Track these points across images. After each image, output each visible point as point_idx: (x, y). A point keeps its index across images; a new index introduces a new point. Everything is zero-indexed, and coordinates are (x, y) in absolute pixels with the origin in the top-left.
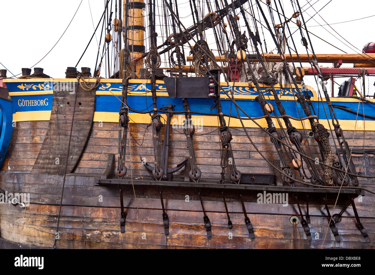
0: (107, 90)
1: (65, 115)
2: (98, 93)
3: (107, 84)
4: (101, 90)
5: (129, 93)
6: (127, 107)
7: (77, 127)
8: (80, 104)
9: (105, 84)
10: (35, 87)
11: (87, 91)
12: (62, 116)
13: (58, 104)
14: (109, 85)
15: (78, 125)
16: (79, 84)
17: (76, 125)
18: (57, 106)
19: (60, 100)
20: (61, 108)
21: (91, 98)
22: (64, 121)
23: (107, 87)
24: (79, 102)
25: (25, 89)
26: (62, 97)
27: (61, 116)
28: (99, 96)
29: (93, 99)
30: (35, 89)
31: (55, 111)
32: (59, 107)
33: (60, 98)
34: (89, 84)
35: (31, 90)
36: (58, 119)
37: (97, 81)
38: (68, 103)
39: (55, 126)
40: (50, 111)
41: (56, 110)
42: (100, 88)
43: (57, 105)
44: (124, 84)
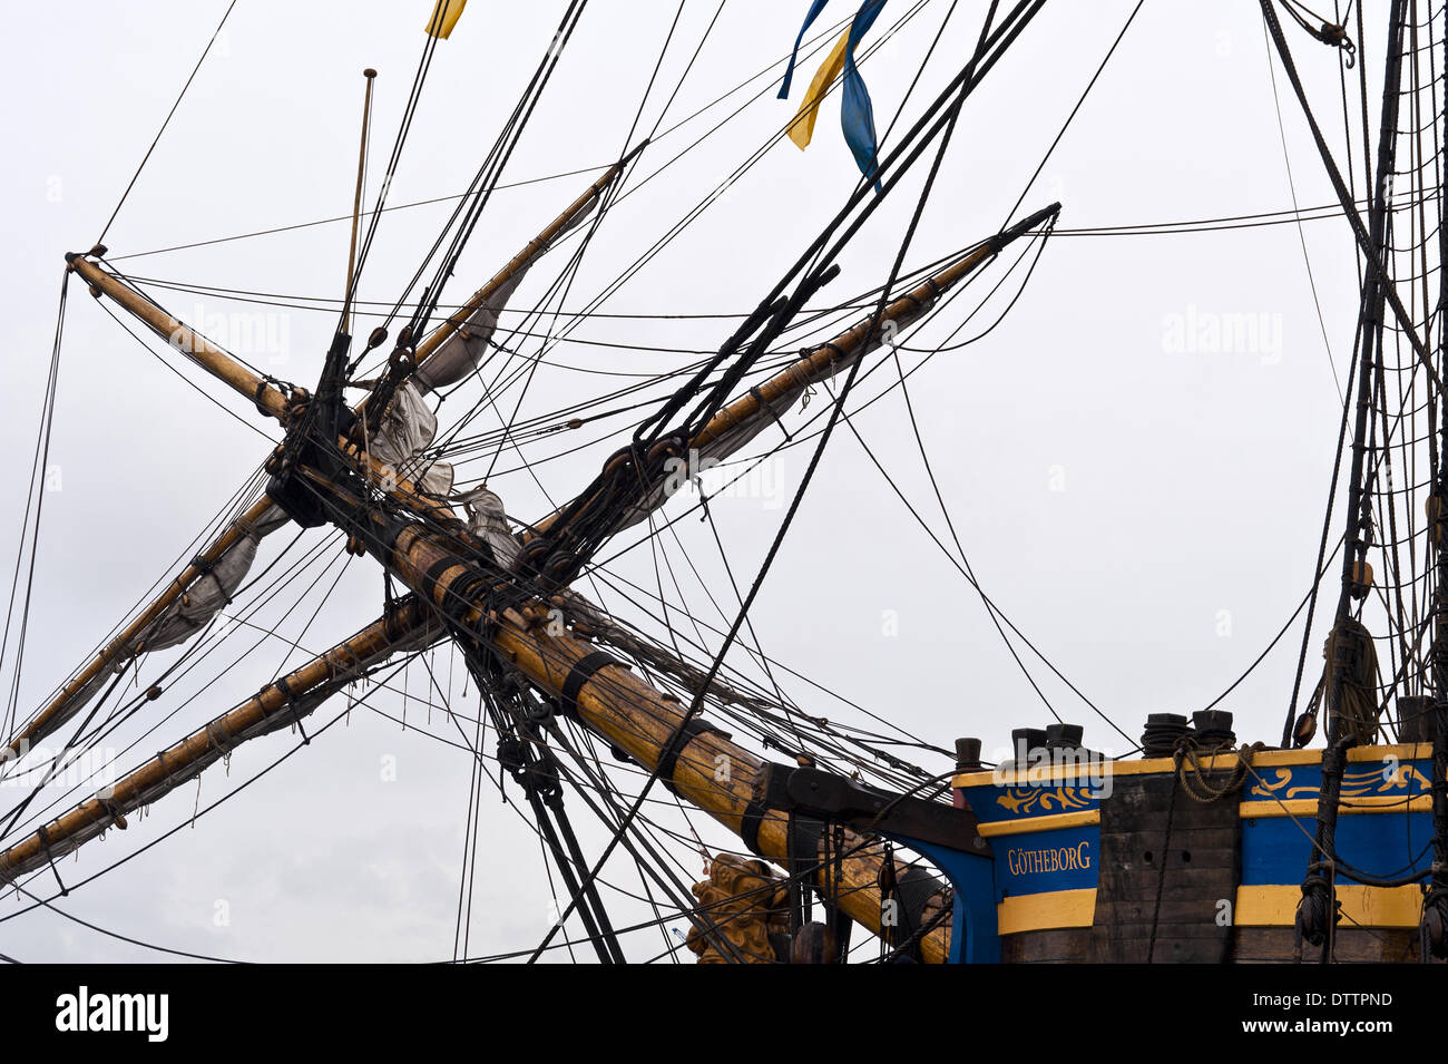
0: (1280, 795)
1: (1137, 905)
2: (1249, 809)
3: (1280, 774)
4: (1259, 798)
5: (1344, 804)
6: (1330, 862)
7: (1177, 952)
8: (1186, 857)
9: (1270, 773)
10: (1048, 798)
11: (1207, 804)
12: (1130, 907)
13: (1117, 859)
14: (1286, 776)
15: (1180, 941)
16: (1178, 779)
17: (1175, 941)
18: (1113, 870)
19: (1120, 846)
20: (1126, 874)
21: (1220, 834)
22: (1137, 926)
23: (1280, 785)
24: (1184, 849)
25: (1020, 807)
26: (1129, 834)
27: (1128, 910)
28: (1252, 820)
29: (1230, 833)
30: (1047, 805)
31: (1109, 890)
32: (1121, 873)
33: (1122, 837)
34: (1215, 776)
35: (1037, 811)
36: (1118, 923)
37: (1240, 762)
38: (1148, 856)
39: (1107, 947)
40: (1094, 891)
41: (1112, 886)
42: (1256, 790)
43: (1114, 864)
44: (1326, 770)
